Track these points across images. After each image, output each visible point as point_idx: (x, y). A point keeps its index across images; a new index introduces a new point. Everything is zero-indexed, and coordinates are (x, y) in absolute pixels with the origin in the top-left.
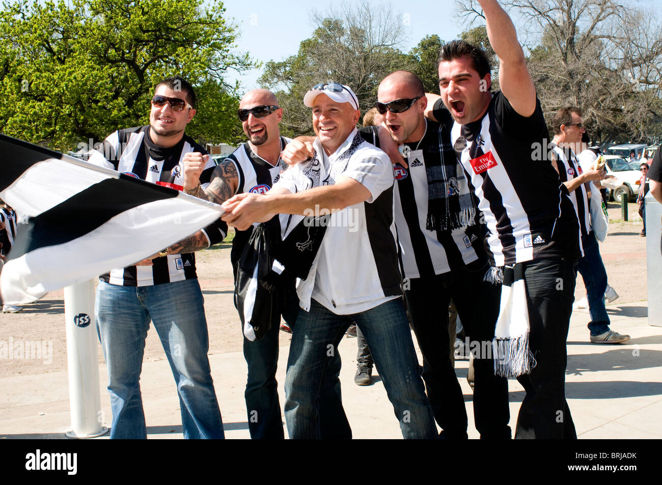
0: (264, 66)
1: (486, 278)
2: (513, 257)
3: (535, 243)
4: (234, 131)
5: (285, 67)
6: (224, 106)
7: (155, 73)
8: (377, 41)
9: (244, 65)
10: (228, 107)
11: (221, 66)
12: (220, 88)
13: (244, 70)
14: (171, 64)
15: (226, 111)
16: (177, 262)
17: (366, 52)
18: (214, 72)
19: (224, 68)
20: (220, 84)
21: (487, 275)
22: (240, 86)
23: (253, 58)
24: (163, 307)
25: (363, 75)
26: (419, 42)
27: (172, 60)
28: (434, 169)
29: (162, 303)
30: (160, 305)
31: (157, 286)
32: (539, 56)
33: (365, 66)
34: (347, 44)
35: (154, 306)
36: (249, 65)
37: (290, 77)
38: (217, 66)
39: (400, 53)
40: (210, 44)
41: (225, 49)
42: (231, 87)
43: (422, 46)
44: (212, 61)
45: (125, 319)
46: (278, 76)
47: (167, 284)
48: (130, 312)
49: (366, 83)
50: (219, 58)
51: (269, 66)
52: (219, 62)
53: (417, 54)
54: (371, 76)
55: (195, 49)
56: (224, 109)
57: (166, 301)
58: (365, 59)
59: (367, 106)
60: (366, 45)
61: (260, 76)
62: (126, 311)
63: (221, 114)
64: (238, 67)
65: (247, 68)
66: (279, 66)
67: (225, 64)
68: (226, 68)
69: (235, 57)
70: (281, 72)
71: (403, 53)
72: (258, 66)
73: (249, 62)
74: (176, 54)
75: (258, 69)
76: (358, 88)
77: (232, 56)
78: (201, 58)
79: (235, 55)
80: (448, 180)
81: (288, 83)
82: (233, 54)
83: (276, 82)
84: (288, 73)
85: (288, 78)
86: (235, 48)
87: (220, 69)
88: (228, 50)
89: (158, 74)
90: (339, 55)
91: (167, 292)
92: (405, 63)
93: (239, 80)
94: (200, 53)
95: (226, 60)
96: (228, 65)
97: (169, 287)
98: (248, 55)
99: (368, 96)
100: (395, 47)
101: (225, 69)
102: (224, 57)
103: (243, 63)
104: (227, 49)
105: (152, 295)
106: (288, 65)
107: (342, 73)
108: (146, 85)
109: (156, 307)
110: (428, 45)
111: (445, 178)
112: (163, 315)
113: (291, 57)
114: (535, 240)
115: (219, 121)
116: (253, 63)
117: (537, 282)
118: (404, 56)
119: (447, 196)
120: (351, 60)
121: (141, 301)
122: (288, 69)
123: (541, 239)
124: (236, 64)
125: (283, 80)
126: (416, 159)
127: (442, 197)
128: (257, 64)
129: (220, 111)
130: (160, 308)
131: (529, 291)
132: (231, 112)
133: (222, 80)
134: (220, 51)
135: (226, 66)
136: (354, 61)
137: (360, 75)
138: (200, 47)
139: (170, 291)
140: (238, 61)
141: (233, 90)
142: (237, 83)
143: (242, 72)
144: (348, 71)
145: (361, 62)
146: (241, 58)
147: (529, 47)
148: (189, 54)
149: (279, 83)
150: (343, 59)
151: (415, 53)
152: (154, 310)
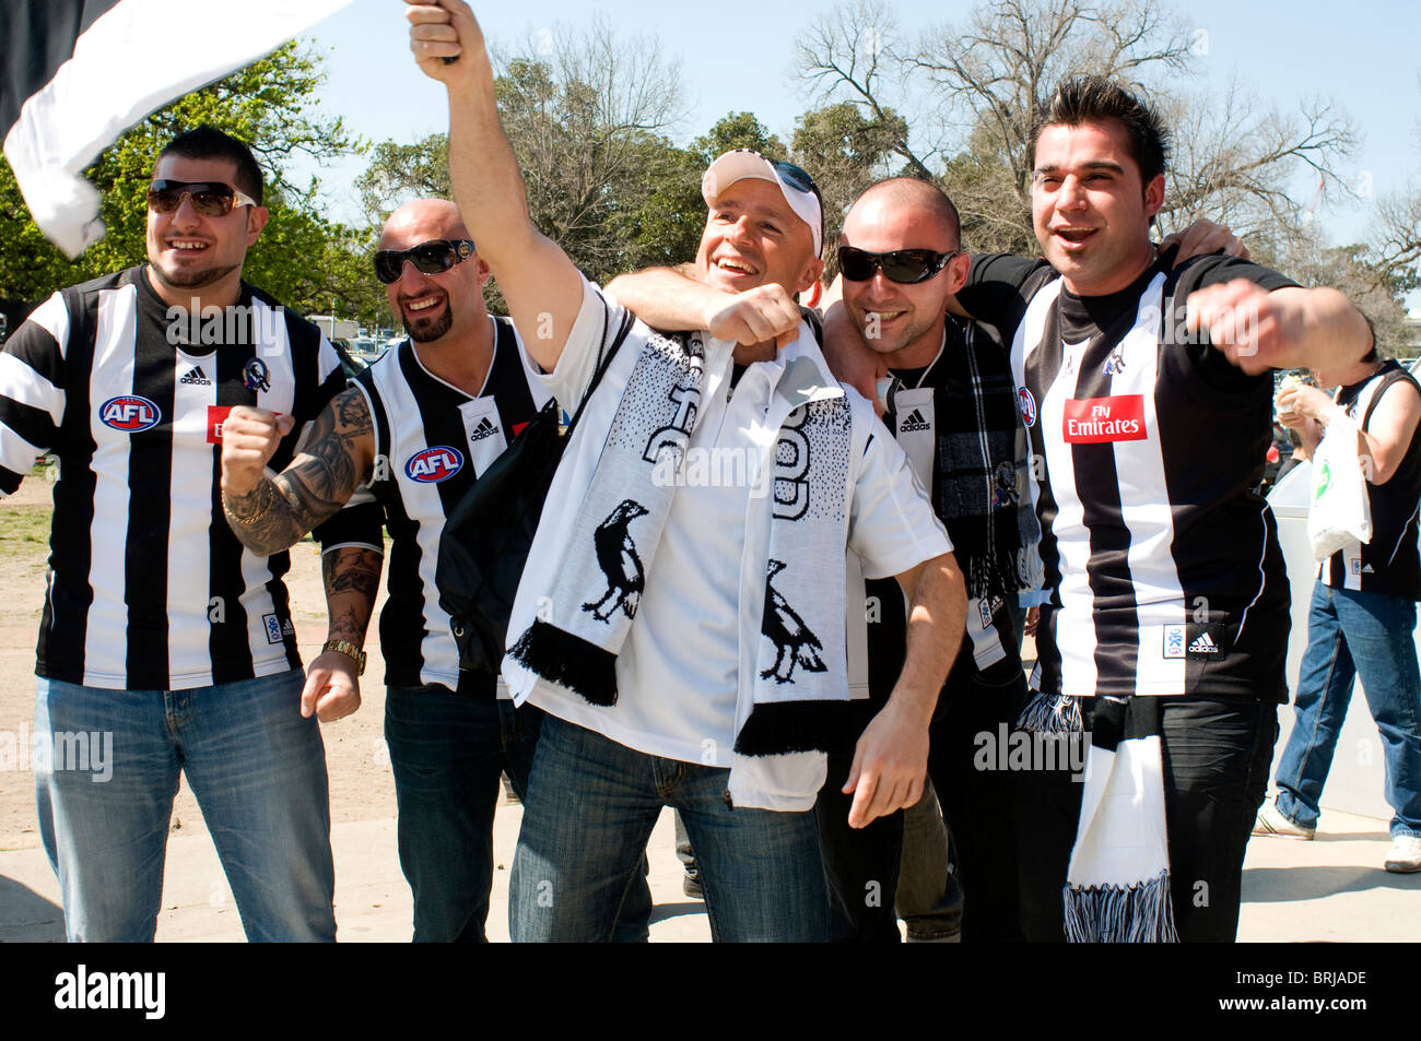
0: (372, 151)
1: (1026, 721)
2: (1128, 679)
3: (1194, 649)
4: (297, 288)
5: (419, 156)
6: (281, 231)
7: (129, 147)
8: (623, 117)
9: (331, 145)
10: (291, 235)
11: (278, 143)
12: (275, 192)
13: (330, 156)
14: (166, 131)
15: (286, 242)
16: (268, 625)
17: (597, 139)
18: (263, 154)
19: (286, 148)
20: (276, 182)
21: (1028, 713)
22: (318, 191)
23: (352, 131)
24: (235, 743)
25: (589, 188)
26: (713, 125)
27: (169, 120)
28: (961, 439)
29: (233, 731)
30: (226, 739)
31: (221, 687)
32: (966, 175)
33: (593, 168)
34: (557, 119)
35: (209, 741)
36: (341, 145)
37: (428, 179)
38: (270, 141)
39: (669, 146)
40: (259, 93)
41: (291, 105)
42: (297, 190)
43: (719, 134)
44: (259, 130)
45: (130, 779)
46: (403, 175)
47: (249, 682)
48: (142, 757)
49: (594, 205)
50: (275, 125)
51: (383, 152)
52: (273, 133)
53: (706, 151)
54: (605, 190)
55: (223, 100)
56: (280, 237)
57: (245, 727)
58: (595, 152)
59: (592, 255)
60: (598, 122)
61: (363, 172)
62: (133, 757)
63: (273, 248)
64: (317, 148)
65: (335, 151)
66: (406, 153)
67: (288, 140)
68: (290, 148)
69: (310, 125)
70: (409, 168)
71: (675, 146)
72: (361, 150)
73: (342, 140)
74: (182, 109)
75: (360, 156)
76: (577, 213)
77: (305, 123)
78: (237, 119)
79: (312, 122)
80: (994, 469)
81: (423, 192)
82: (308, 120)
83: (397, 189)
84: (424, 172)
85: (425, 183)
86: (313, 105)
87: (276, 149)
88: (299, 109)
89: (135, 150)
90: (539, 139)
91: (248, 702)
92: (681, 168)
93: (318, 176)
94: (235, 110)
95: (291, 130)
96: (294, 143)
97: (252, 689)
98: (340, 124)
99: (596, 233)
100: (660, 133)
101: (287, 151)
102: (286, 125)
103: (327, 140)
104: (296, 105)
105: (208, 713)
106: (426, 153)
107: (542, 180)
108: (106, 170)
109: (214, 743)
110: (732, 134)
111: (987, 463)
112: (233, 766)
113: (434, 135)
114: (1195, 643)
115: (267, 264)
116: (351, 142)
117: (1197, 751)
118: (679, 154)
119: (990, 510)
120: (565, 152)
121: (172, 727)
122: (424, 161)
123: (1210, 643)
124: (312, 140)
125: (412, 184)
126: (916, 412)
127: (979, 512)
128: (359, 146)
129: (272, 242)
130: (226, 745)
131: (1176, 773)
132: (297, 246)
133: (279, 174)
134: (278, 109)
135: (289, 144)
136: (570, 155)
137: (581, 188)
138: (234, 98)
139: (255, 700)
140: (316, 136)
141: (301, 198)
142: (315, 181)
143: (325, 160)
144: (555, 175)
145: (586, 159)
146: (325, 130)
147: (946, 154)
148: (210, 110)
149: (403, 189)
150: (548, 149)
151: (702, 148)
152: (206, 754)
